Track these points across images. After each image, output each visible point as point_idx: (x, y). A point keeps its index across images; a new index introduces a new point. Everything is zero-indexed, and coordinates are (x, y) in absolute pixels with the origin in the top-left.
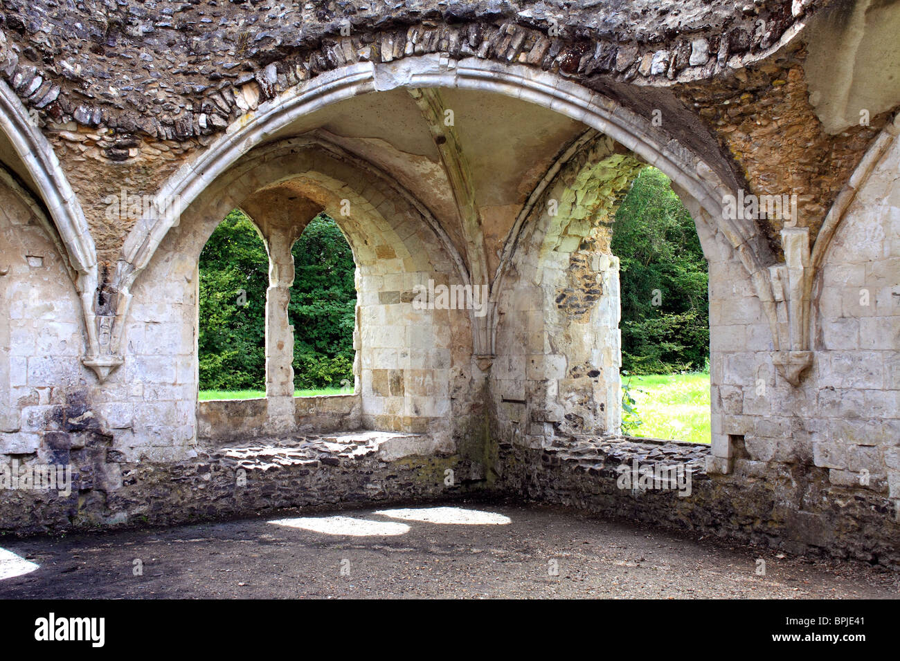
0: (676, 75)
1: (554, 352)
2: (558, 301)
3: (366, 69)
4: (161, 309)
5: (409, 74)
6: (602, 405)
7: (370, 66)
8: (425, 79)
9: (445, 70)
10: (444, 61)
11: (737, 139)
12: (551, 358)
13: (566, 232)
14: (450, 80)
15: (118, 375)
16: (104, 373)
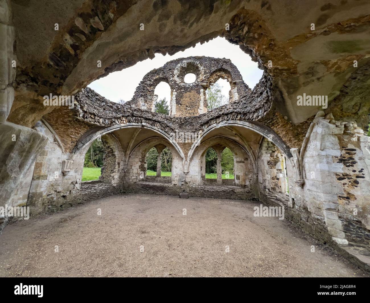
0: (258, 118)
1: (267, 174)
2: (268, 163)
3: (215, 125)
4: (195, 164)
5: (221, 125)
6: (280, 186)
7: (215, 124)
8: (223, 125)
9: (226, 123)
10: (225, 122)
11: (275, 129)
12: (267, 175)
13: (268, 149)
14: (227, 125)
15: (188, 174)
16: (186, 173)
